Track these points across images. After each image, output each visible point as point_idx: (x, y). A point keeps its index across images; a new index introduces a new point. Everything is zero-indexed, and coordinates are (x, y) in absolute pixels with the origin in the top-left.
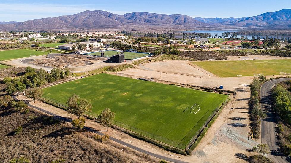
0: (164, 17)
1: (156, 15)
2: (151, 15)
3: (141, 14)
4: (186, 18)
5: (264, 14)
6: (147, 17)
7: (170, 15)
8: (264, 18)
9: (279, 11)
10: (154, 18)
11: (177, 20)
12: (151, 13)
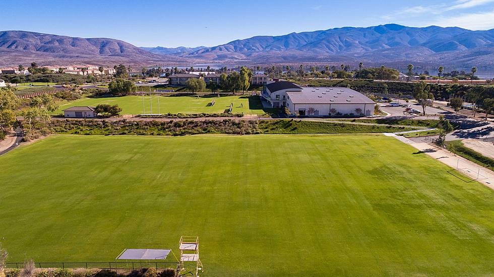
0: (78, 42)
1: (59, 39)
2: (48, 39)
3: (24, 35)
4: (121, 45)
5: (234, 42)
6: (39, 42)
7: (88, 40)
8: (235, 47)
9: (251, 38)
10: (57, 44)
11: (107, 49)
12: (45, 35)
